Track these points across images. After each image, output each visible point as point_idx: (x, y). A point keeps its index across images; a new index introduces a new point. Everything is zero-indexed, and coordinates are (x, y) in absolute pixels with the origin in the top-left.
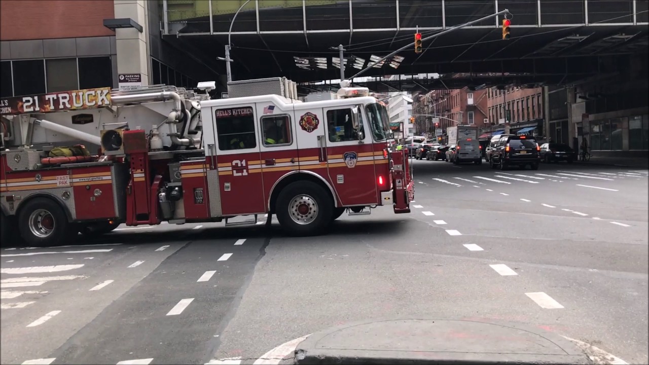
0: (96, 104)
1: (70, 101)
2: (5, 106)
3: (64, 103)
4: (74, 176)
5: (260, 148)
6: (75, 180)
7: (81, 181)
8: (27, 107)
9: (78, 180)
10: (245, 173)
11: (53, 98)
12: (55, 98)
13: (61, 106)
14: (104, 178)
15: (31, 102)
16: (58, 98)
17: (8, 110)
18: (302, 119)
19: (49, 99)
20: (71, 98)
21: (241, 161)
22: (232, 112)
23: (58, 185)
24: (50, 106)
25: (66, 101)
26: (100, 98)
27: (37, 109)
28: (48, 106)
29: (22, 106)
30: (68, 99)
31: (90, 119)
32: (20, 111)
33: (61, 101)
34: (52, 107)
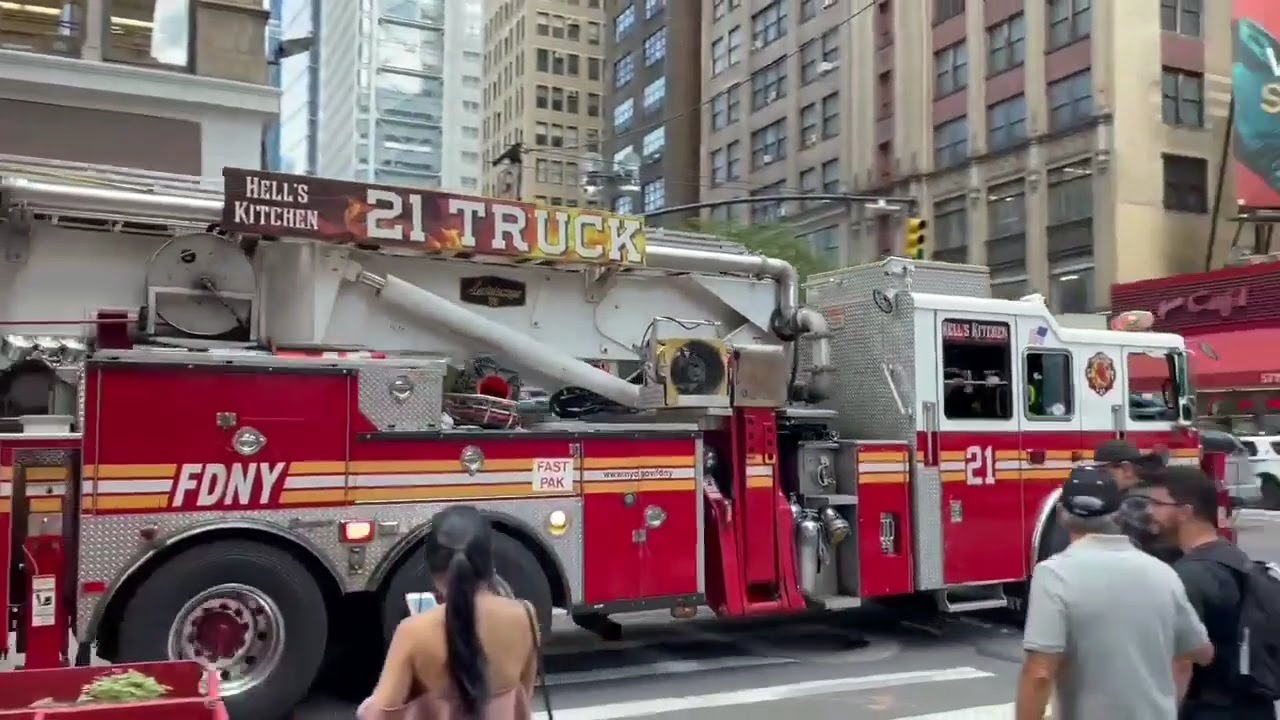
0: (604, 255)
1: (528, 233)
2: (296, 205)
3: (507, 236)
4: (589, 462)
5: (1020, 422)
6: (587, 475)
7: (610, 478)
8: (379, 223)
9: (599, 475)
10: (990, 480)
11: (475, 213)
12: (482, 213)
13: (498, 243)
14: (677, 473)
15: (397, 210)
16: (490, 215)
17: (305, 219)
18: (1090, 366)
19: (461, 212)
20: (530, 224)
21: (984, 449)
22: (970, 329)
23: (536, 487)
24: (461, 235)
25: (515, 229)
26: (614, 243)
27: (418, 235)
28: (454, 233)
29: (362, 218)
30: (522, 223)
31: (516, 295)
32: (355, 230)
33: (500, 227)
34: (469, 240)
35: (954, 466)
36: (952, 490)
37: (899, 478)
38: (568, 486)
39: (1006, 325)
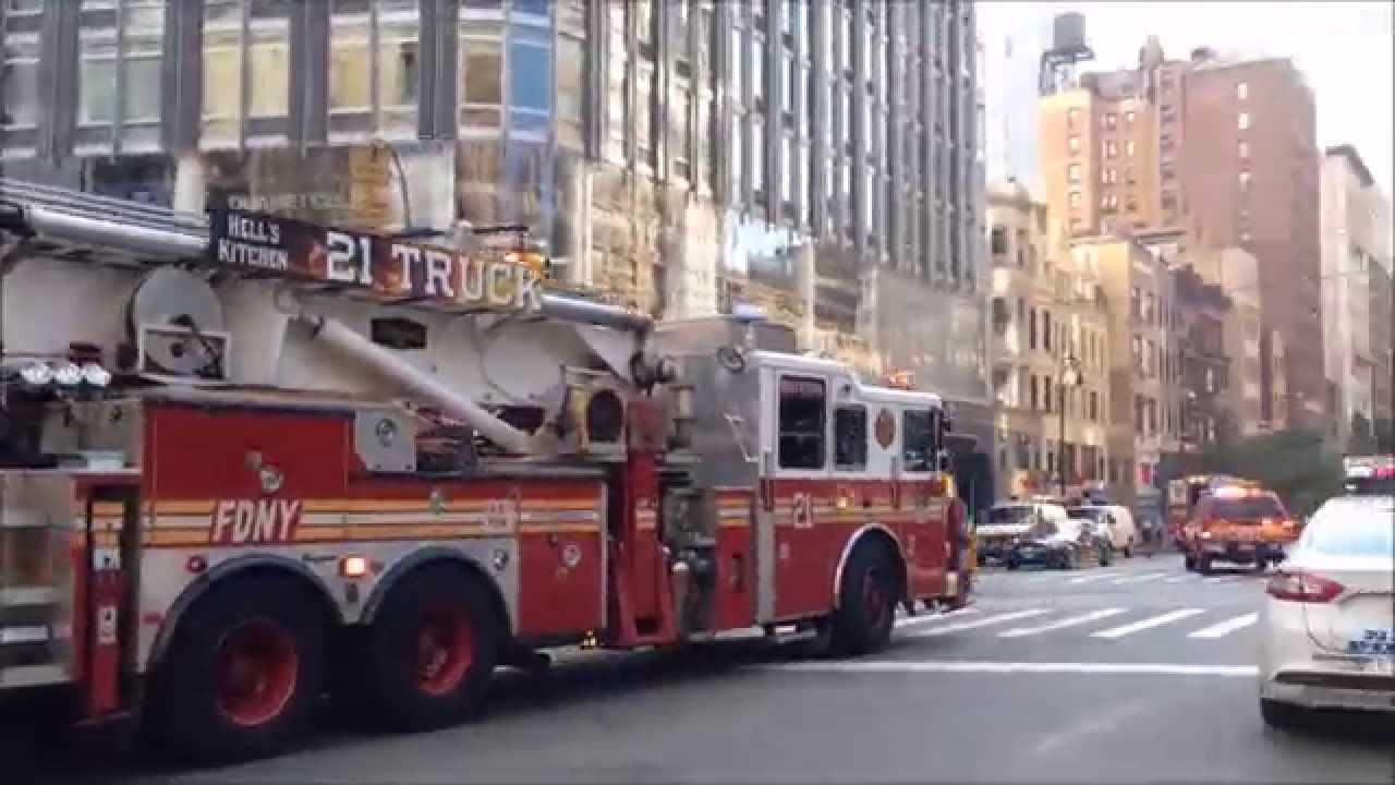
0: (512, 302)
1: (454, 280)
2: (269, 245)
3: (437, 281)
4: (524, 504)
5: (828, 472)
6: (525, 517)
8: (336, 264)
9: (532, 516)
10: (809, 524)
11: (412, 258)
12: (417, 258)
13: (430, 289)
14: (591, 516)
15: (351, 252)
16: (424, 260)
17: (276, 259)
18: (878, 421)
19: (401, 255)
20: (455, 266)
22: (798, 385)
23: (488, 529)
24: (401, 279)
25: (444, 275)
26: (522, 289)
27: (366, 279)
28: (395, 277)
29: (322, 260)
30: (448, 269)
32: (314, 271)
33: (432, 272)
34: (407, 285)
35: (783, 512)
36: (782, 533)
37: (744, 523)
38: (509, 528)
39: (822, 382)
